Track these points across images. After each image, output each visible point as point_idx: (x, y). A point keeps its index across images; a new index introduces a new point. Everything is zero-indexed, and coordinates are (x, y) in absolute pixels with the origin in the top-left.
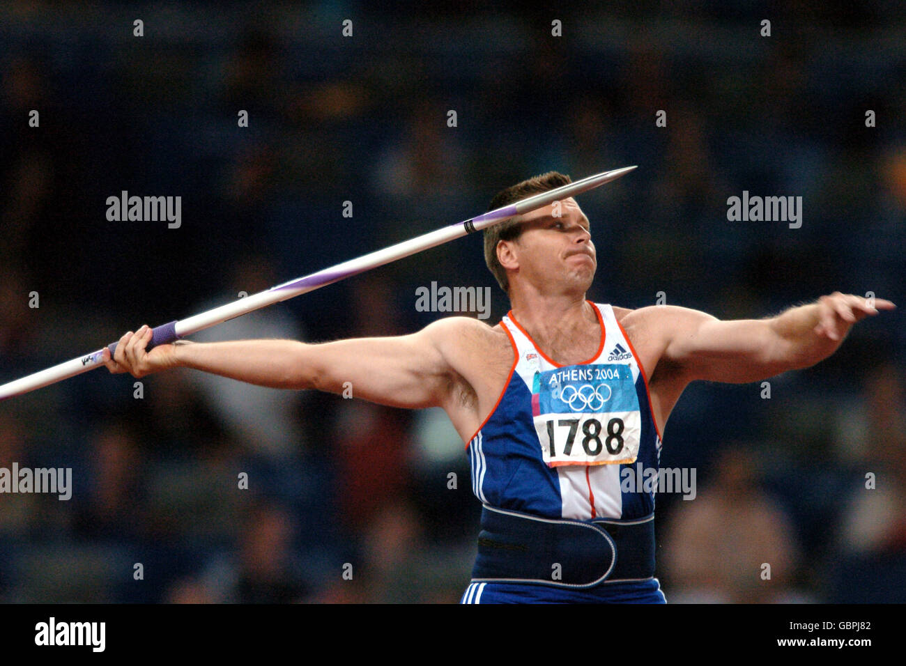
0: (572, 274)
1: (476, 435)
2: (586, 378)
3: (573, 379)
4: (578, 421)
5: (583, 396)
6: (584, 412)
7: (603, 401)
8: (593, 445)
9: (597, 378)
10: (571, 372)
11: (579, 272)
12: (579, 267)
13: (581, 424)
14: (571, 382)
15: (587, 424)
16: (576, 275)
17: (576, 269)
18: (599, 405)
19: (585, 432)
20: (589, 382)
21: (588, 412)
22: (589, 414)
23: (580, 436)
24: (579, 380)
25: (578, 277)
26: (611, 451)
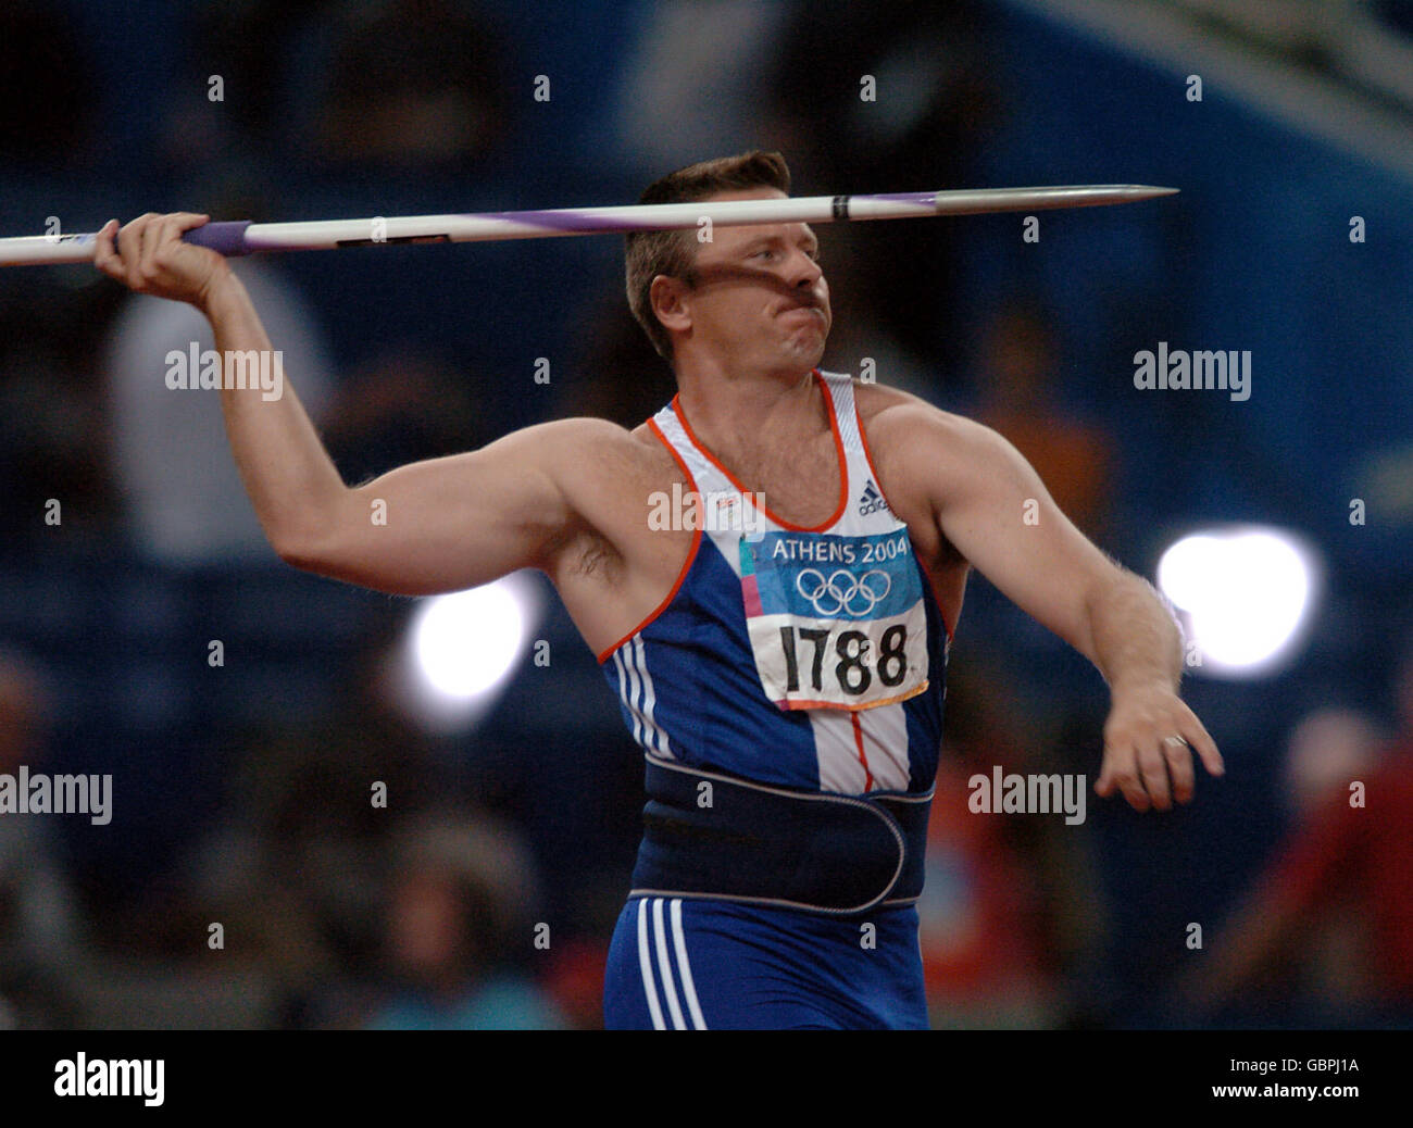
0: (788, 345)
1: (630, 638)
2: (841, 559)
3: (819, 558)
4: (828, 633)
5: (836, 588)
6: (838, 617)
7: (873, 600)
8: (854, 677)
9: (865, 560)
10: (814, 545)
11: (801, 341)
12: (800, 332)
13: (832, 639)
14: (814, 564)
15: (844, 640)
16: (795, 346)
17: (795, 336)
18: (868, 606)
19: (839, 652)
20: (847, 567)
21: (844, 619)
22: (847, 622)
23: (831, 659)
24: (828, 560)
25: (798, 350)
26: (888, 681)
